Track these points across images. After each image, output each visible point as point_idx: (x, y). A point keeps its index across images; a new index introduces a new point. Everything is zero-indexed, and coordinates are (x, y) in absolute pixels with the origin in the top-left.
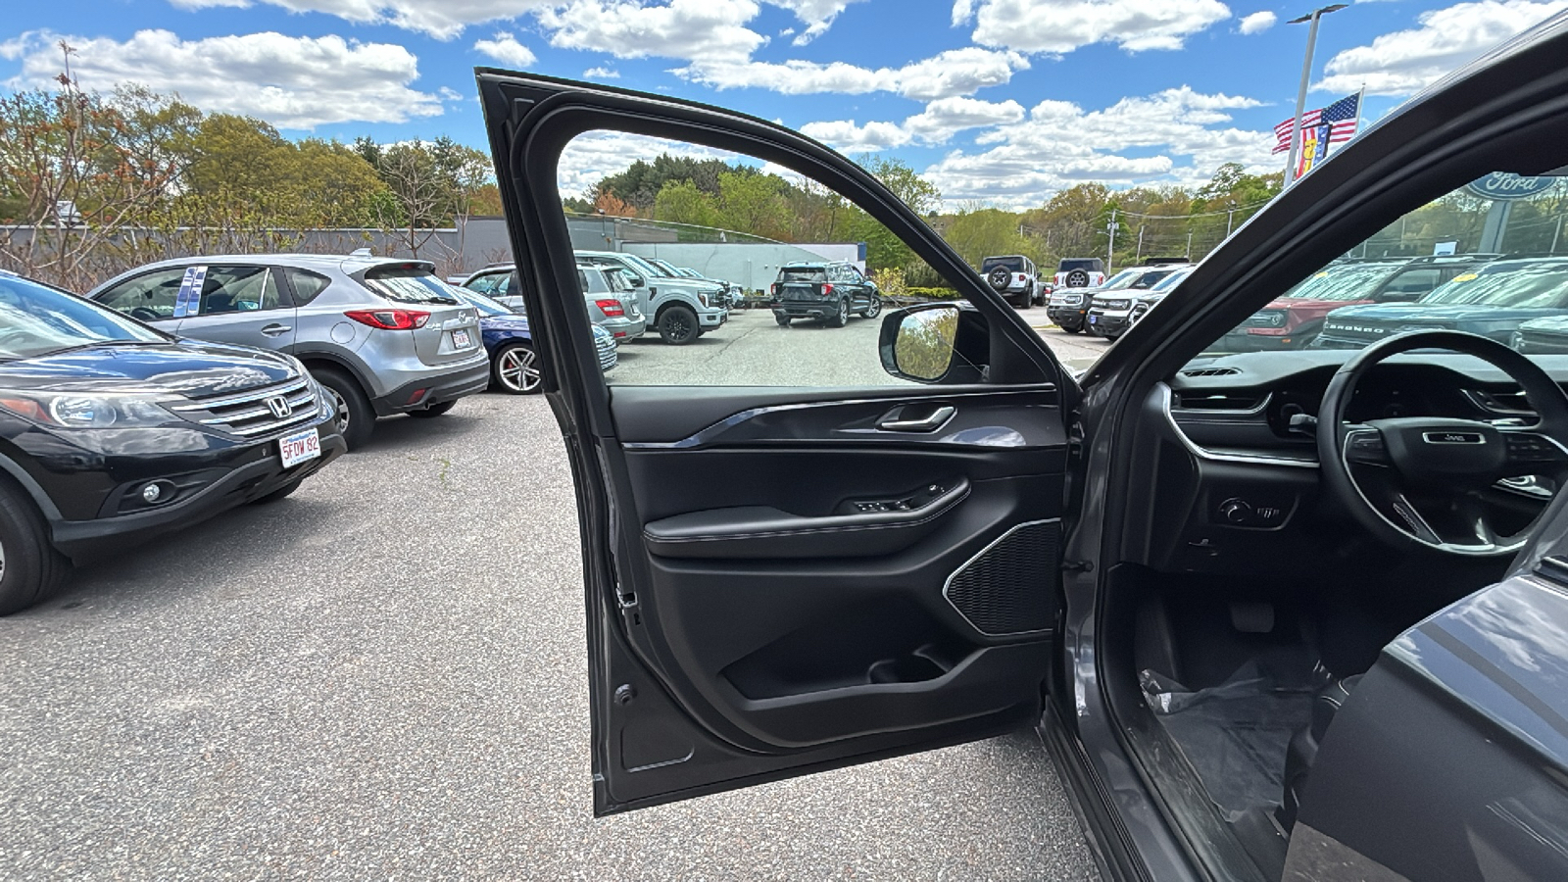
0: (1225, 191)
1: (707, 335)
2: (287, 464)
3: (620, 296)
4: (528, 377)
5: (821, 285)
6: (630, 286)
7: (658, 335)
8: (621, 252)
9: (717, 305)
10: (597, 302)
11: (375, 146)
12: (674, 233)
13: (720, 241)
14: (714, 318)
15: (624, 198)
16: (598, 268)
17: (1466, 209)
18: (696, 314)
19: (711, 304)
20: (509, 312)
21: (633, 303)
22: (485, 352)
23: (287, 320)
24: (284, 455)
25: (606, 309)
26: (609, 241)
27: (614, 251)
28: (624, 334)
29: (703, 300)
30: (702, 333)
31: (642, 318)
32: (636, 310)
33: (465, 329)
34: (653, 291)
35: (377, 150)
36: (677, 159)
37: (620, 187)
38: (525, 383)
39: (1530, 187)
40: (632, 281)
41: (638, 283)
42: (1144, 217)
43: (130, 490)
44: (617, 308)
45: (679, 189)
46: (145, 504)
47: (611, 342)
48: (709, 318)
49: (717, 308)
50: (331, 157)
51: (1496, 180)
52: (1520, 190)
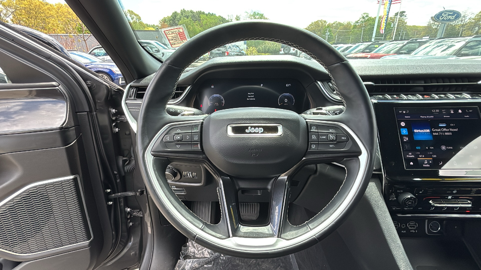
0: (363, 22)
5: (225, 52)
17: (434, 27)
36: (187, 10)
39: (453, 19)
42: (338, 30)
45: (187, 20)
50: (65, 9)
51: (443, 16)
52: (449, 20)
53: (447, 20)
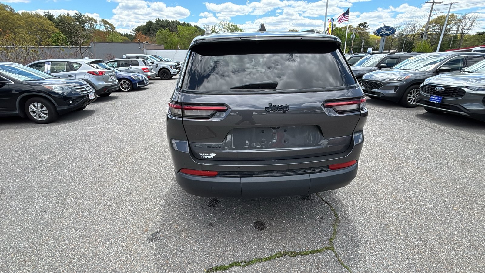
1: (174, 77)
2: (90, 99)
3: (147, 67)
7: (160, 78)
9: (175, 69)
10: (142, 68)
12: (163, 47)
13: (178, 49)
14: (175, 72)
15: (145, 34)
16: (141, 59)
18: (170, 71)
19: (174, 68)
20: (119, 72)
21: (152, 69)
22: (117, 81)
23: (73, 74)
24: (90, 97)
25: (145, 70)
26: (142, 50)
27: (144, 54)
28: (150, 77)
29: (171, 67)
30: (172, 77)
31: (155, 73)
32: (153, 70)
33: (113, 75)
34: (157, 65)
36: (163, 20)
37: (144, 30)
38: (126, 89)
39: (390, 33)
40: (151, 63)
41: (153, 63)
43: (68, 102)
44: (147, 70)
45: (164, 31)
46: (71, 104)
47: (147, 79)
48: (173, 72)
49: (176, 70)
50: (35, 19)
51: (382, 32)
52: (387, 34)
53: (385, 34)
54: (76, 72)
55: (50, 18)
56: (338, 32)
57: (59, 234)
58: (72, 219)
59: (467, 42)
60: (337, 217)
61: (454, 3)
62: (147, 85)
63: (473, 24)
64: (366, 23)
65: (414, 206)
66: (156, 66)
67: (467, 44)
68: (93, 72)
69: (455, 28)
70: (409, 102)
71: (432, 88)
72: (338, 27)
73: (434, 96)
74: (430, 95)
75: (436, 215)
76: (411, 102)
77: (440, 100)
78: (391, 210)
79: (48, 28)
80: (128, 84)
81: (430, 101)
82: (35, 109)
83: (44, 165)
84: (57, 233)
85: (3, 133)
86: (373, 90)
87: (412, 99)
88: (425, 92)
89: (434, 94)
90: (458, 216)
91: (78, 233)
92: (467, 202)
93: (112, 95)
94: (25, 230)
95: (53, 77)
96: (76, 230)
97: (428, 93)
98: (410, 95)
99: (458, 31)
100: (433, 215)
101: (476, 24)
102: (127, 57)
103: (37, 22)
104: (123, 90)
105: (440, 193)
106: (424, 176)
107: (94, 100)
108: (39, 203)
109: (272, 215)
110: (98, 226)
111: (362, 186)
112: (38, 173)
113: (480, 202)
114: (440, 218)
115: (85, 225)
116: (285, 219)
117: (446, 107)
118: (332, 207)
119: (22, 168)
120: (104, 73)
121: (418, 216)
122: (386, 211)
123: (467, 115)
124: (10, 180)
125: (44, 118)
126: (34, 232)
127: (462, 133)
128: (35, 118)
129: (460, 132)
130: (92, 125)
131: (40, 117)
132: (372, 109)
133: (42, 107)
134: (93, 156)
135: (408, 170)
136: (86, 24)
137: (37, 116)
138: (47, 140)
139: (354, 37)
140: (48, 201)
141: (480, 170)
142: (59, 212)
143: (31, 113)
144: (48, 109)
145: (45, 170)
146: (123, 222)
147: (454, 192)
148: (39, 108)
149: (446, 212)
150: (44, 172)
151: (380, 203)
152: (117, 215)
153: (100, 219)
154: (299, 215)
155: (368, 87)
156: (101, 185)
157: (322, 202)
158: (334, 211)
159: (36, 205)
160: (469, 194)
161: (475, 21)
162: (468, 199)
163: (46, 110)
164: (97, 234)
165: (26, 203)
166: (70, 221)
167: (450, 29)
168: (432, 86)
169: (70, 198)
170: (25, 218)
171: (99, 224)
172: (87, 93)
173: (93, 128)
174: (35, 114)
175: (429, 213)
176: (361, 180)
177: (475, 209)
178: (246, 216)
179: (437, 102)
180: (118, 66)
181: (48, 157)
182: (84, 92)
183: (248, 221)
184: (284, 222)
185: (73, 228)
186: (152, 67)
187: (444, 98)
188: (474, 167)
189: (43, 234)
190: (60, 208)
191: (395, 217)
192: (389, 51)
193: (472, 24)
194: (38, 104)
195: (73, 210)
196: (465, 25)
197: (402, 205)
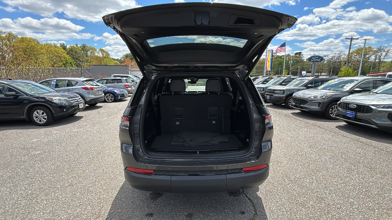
2: (80, 108)
3: (128, 84)
4: (111, 99)
6: (131, 82)
8: (131, 75)
10: (124, 85)
11: (65, 45)
15: (132, 59)
16: (125, 78)
20: (106, 87)
21: (131, 85)
22: (103, 94)
23: (71, 89)
24: (80, 107)
25: (126, 86)
26: (127, 71)
28: (130, 91)
31: (134, 88)
32: (132, 87)
33: (101, 90)
35: (66, 46)
38: (110, 100)
39: (319, 61)
40: (132, 81)
41: (133, 81)
43: (63, 110)
44: (128, 86)
46: (64, 112)
47: (127, 93)
50: (53, 48)
51: (313, 59)
52: (317, 61)
53: (315, 62)
54: (73, 87)
55: (64, 48)
56: (279, 59)
57: (30, 217)
58: (43, 204)
59: (384, 67)
60: (256, 212)
61: (368, 39)
62: (127, 97)
63: (388, 54)
64: (301, 53)
65: (323, 205)
66: (136, 83)
67: (384, 69)
68: (86, 87)
69: (373, 57)
70: (331, 115)
71: (346, 106)
72: (279, 55)
73: (349, 112)
74: (345, 110)
75: (341, 215)
76: (333, 115)
77: (353, 115)
78: (303, 208)
79: (62, 54)
80: (112, 97)
81: (346, 115)
82: (38, 115)
83: (34, 159)
84: (29, 216)
85: (10, 132)
86: (302, 105)
87: (334, 114)
88: (342, 108)
89: (348, 110)
90: (360, 216)
91: (44, 216)
92: (370, 203)
93: (98, 105)
94: (5, 212)
95: (55, 91)
96: (44, 214)
97: (344, 109)
98: (332, 110)
99: (375, 59)
100: (339, 214)
101: (390, 54)
102: (114, 76)
103: (54, 51)
104: (108, 101)
105: (348, 194)
106: (336, 179)
107: (83, 109)
108: (21, 191)
109: (202, 208)
110: (62, 211)
111: (282, 186)
112: (27, 165)
113: (381, 204)
114: (344, 217)
115: (51, 210)
116: (212, 212)
117: (359, 120)
118: (253, 203)
119: (16, 161)
120: (94, 89)
121: (326, 215)
122: (298, 209)
123: (376, 127)
124: (5, 170)
125: (44, 122)
126: (11, 214)
127: (374, 142)
128: (37, 121)
129: (372, 141)
130: (78, 128)
131: (40, 121)
132: (301, 121)
133: (43, 114)
134: (73, 153)
135: (323, 173)
136: (89, 52)
137: (39, 120)
138: (41, 139)
139: (292, 63)
140: (29, 188)
141: (385, 176)
142: (34, 198)
143: (34, 117)
144: (47, 115)
145: (33, 163)
146: (82, 208)
147: (360, 194)
148: (41, 114)
149: (350, 212)
150: (32, 164)
151: (294, 201)
152: (79, 203)
153: (64, 206)
154: (224, 209)
155: (297, 103)
156: (72, 177)
157: (246, 198)
158: (254, 207)
159: (19, 192)
160: (373, 196)
161: (389, 52)
162: (372, 201)
163: (46, 116)
164: (59, 218)
165: (12, 189)
166: (41, 207)
167: (369, 58)
168: (346, 104)
169: (46, 187)
170: (8, 202)
171: (63, 209)
172: (78, 103)
173: (78, 131)
174: (37, 119)
175: (335, 212)
176: (282, 180)
177: (376, 211)
178: (180, 209)
179: (352, 117)
180: (106, 83)
181: (39, 152)
182: (76, 103)
183: (181, 213)
184: (211, 214)
185: (41, 212)
186: (132, 84)
187: (356, 113)
188: (381, 173)
189: (18, 216)
190: (36, 195)
191: (305, 214)
192: (321, 74)
193: (386, 54)
194: (40, 111)
195: (46, 197)
196: (381, 55)
197: (313, 203)
